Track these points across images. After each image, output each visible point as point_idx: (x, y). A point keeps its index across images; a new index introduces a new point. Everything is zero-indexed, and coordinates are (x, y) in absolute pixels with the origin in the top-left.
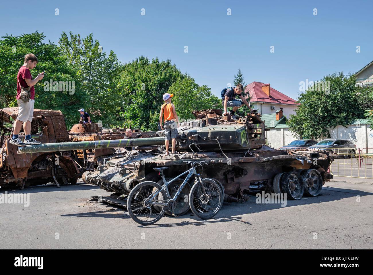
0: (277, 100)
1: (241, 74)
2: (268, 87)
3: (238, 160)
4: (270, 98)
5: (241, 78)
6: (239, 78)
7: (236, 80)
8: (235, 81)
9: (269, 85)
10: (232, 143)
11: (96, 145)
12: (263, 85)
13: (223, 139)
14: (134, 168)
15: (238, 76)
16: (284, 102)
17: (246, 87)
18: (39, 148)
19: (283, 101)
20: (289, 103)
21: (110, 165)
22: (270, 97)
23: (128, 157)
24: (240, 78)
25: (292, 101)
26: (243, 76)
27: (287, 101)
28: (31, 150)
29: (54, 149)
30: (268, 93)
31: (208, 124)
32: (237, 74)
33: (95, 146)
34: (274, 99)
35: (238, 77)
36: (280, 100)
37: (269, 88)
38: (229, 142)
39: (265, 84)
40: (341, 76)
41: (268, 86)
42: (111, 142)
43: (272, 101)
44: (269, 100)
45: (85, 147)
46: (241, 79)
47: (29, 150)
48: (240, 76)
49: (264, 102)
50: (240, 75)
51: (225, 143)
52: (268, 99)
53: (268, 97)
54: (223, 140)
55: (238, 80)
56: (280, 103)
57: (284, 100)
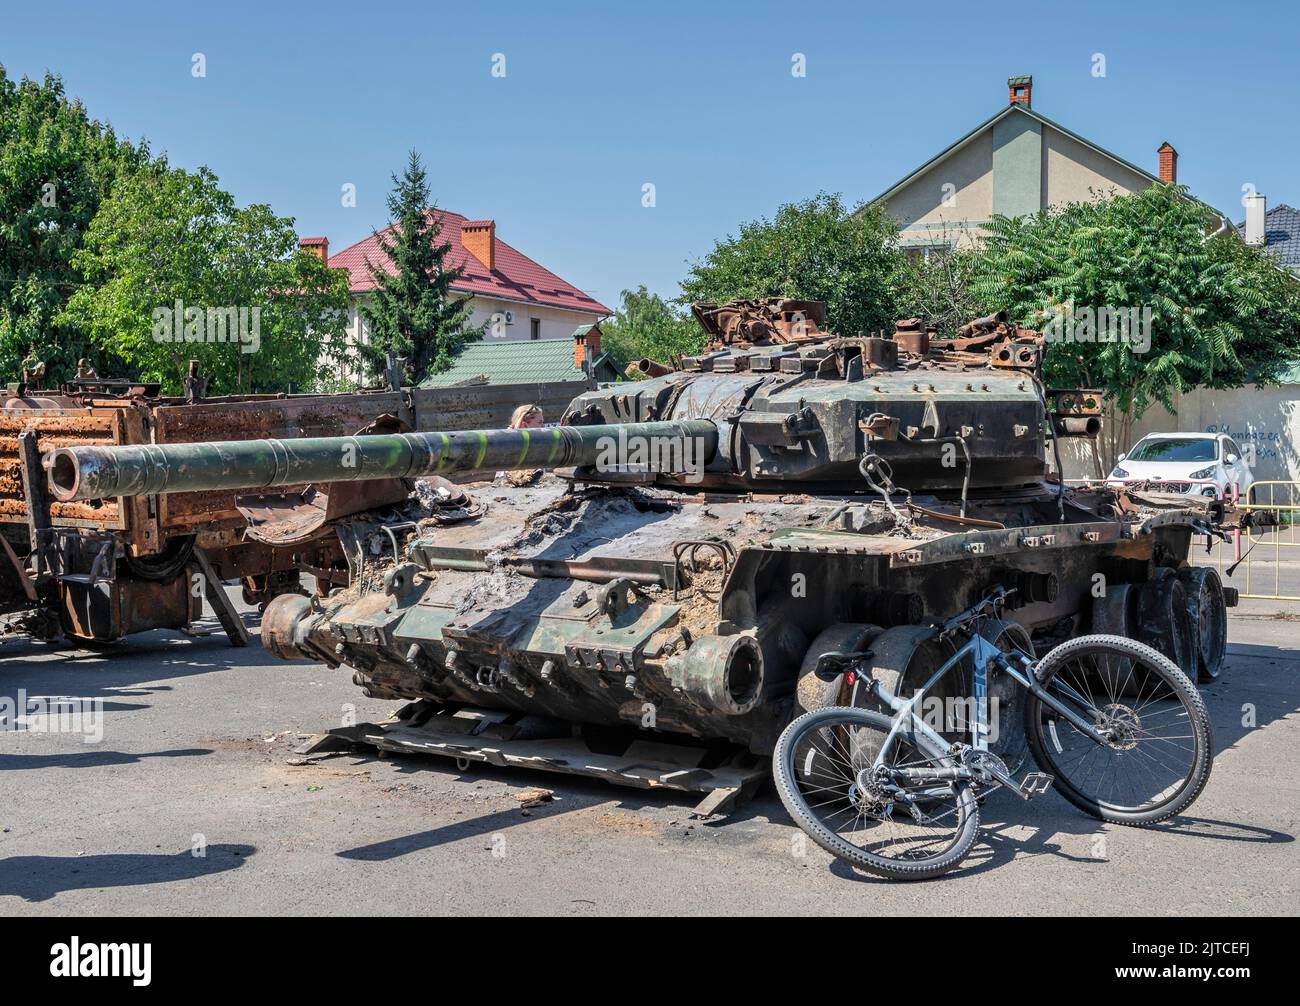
0: (518, 287)
1: (420, 170)
2: (485, 234)
3: (1082, 536)
4: (495, 280)
5: (420, 187)
6: (411, 184)
7: (399, 194)
8: (393, 199)
9: (490, 227)
10: (1020, 454)
11: (432, 454)
12: (464, 224)
13: (986, 439)
14: (656, 577)
15: (408, 178)
16: (543, 296)
17: (442, 225)
18: (181, 470)
19: (542, 292)
20: (563, 300)
21: (434, 561)
22: (495, 272)
23: (550, 522)
24: (414, 189)
25: (571, 294)
26: (426, 181)
27: (556, 293)
28: (144, 478)
29: (251, 473)
30: (484, 257)
31: (874, 366)
32: (402, 168)
33: (428, 461)
34: (508, 284)
35: (405, 180)
36: (532, 287)
37: (493, 239)
38: (1009, 452)
39: (471, 220)
40: (834, 208)
41: (487, 228)
42: (491, 443)
43: (499, 288)
44: (492, 287)
45: (387, 466)
46: (418, 190)
47: (130, 479)
48: (417, 177)
49: (474, 293)
50: (416, 175)
51: (992, 455)
52: (489, 280)
53: (487, 274)
54: (983, 443)
55: (406, 194)
56: (532, 299)
57: (545, 288)
